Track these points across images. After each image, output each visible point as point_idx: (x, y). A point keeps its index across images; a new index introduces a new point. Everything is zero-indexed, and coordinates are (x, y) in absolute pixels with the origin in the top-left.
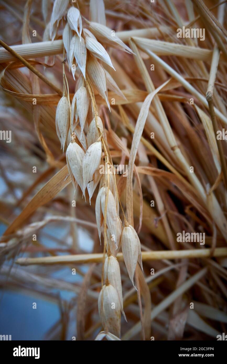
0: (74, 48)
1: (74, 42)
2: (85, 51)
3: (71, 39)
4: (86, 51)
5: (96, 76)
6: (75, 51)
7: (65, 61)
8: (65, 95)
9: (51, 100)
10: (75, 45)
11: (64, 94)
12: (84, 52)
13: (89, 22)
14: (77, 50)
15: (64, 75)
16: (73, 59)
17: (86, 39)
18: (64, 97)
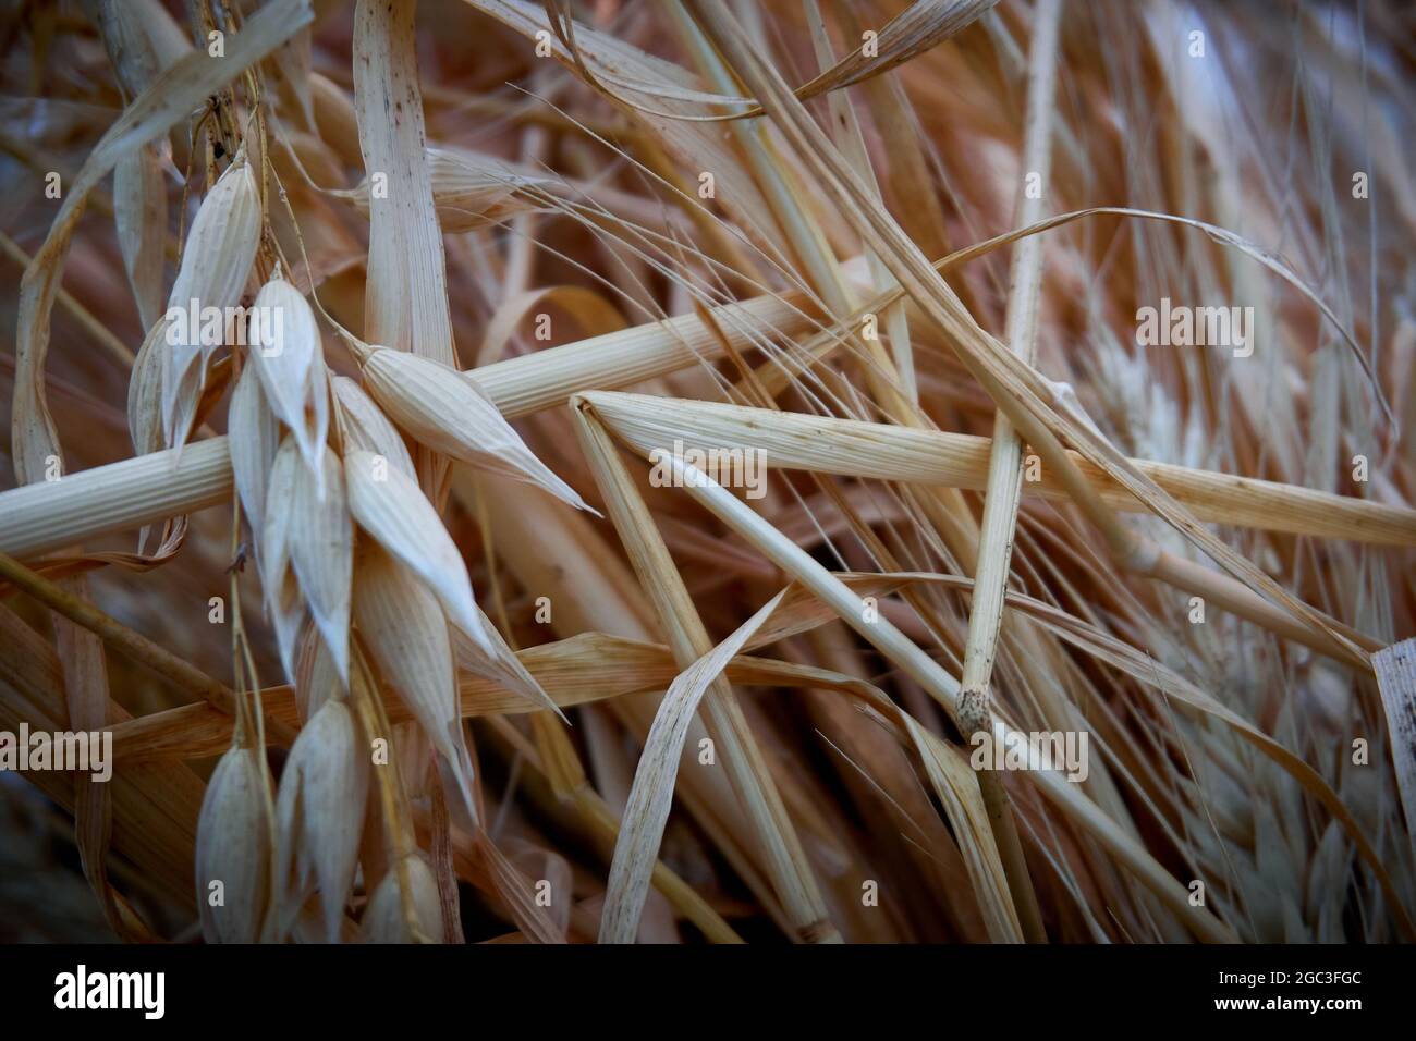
0: (291, 515)
1: (290, 483)
2: (344, 531)
3: (274, 458)
4: (350, 534)
5: (401, 648)
6: (296, 536)
7: (242, 560)
8: (242, 739)
9: (169, 739)
10: (293, 501)
11: (239, 734)
12: (338, 537)
13: (362, 346)
14: (302, 531)
15: (239, 636)
16: (283, 570)
17: (347, 452)
18: (241, 751)
